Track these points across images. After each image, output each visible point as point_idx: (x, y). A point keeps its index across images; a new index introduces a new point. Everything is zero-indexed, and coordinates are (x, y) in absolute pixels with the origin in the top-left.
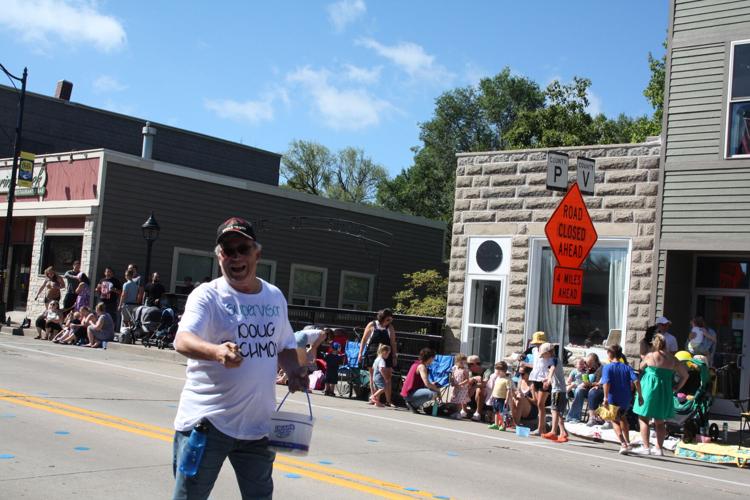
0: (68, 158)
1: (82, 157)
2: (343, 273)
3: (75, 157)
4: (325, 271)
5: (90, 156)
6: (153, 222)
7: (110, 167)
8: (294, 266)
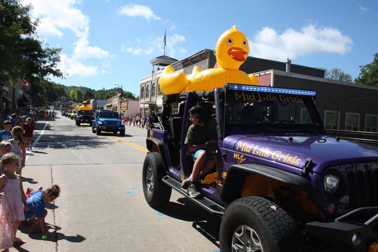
0: (258, 75)
1: (264, 74)
2: (366, 115)
3: (261, 74)
4: (359, 115)
5: (266, 73)
7: (276, 77)
8: (347, 113)
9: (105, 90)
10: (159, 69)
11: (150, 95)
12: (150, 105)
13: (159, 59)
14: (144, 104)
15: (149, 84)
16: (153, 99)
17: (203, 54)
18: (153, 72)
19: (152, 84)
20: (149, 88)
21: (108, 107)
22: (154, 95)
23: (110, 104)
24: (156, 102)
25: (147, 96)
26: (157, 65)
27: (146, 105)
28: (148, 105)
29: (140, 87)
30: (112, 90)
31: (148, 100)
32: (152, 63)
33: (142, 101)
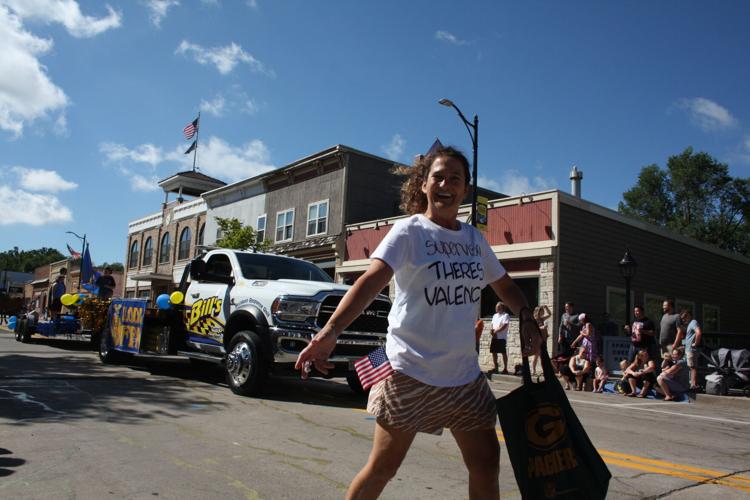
6: (629, 258)
9: (20, 251)
10: (181, 200)
11: (154, 260)
12: (154, 281)
13: (182, 177)
14: (138, 279)
15: (155, 235)
16: (164, 269)
17: (332, 156)
18: (165, 206)
19: (163, 234)
20: (154, 244)
21: (36, 286)
22: (167, 259)
23: (45, 280)
24: (172, 276)
25: (147, 261)
26: (176, 191)
27: (142, 283)
28: (149, 283)
29: (127, 241)
30: (35, 252)
31: (148, 271)
32: (164, 186)
33: (133, 273)
